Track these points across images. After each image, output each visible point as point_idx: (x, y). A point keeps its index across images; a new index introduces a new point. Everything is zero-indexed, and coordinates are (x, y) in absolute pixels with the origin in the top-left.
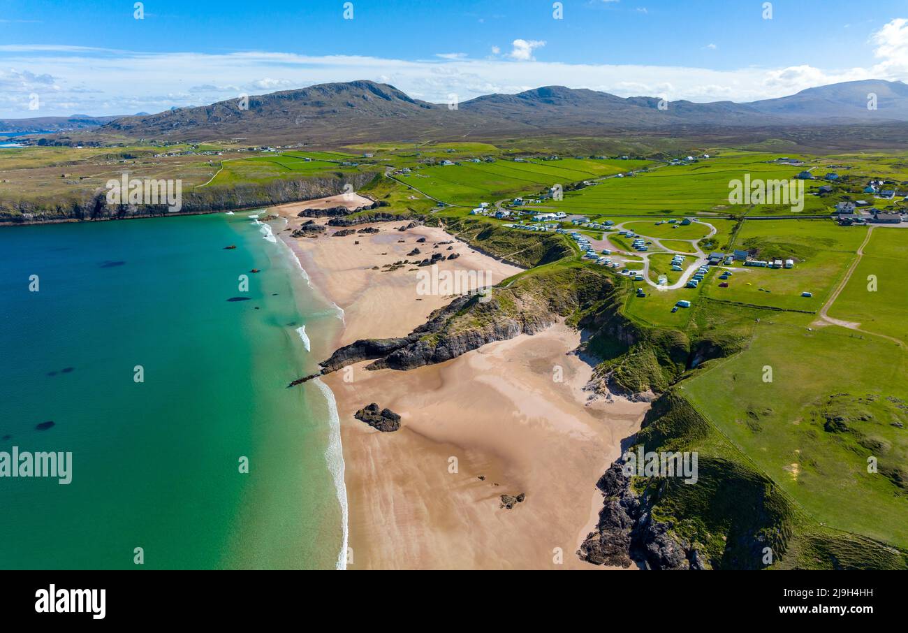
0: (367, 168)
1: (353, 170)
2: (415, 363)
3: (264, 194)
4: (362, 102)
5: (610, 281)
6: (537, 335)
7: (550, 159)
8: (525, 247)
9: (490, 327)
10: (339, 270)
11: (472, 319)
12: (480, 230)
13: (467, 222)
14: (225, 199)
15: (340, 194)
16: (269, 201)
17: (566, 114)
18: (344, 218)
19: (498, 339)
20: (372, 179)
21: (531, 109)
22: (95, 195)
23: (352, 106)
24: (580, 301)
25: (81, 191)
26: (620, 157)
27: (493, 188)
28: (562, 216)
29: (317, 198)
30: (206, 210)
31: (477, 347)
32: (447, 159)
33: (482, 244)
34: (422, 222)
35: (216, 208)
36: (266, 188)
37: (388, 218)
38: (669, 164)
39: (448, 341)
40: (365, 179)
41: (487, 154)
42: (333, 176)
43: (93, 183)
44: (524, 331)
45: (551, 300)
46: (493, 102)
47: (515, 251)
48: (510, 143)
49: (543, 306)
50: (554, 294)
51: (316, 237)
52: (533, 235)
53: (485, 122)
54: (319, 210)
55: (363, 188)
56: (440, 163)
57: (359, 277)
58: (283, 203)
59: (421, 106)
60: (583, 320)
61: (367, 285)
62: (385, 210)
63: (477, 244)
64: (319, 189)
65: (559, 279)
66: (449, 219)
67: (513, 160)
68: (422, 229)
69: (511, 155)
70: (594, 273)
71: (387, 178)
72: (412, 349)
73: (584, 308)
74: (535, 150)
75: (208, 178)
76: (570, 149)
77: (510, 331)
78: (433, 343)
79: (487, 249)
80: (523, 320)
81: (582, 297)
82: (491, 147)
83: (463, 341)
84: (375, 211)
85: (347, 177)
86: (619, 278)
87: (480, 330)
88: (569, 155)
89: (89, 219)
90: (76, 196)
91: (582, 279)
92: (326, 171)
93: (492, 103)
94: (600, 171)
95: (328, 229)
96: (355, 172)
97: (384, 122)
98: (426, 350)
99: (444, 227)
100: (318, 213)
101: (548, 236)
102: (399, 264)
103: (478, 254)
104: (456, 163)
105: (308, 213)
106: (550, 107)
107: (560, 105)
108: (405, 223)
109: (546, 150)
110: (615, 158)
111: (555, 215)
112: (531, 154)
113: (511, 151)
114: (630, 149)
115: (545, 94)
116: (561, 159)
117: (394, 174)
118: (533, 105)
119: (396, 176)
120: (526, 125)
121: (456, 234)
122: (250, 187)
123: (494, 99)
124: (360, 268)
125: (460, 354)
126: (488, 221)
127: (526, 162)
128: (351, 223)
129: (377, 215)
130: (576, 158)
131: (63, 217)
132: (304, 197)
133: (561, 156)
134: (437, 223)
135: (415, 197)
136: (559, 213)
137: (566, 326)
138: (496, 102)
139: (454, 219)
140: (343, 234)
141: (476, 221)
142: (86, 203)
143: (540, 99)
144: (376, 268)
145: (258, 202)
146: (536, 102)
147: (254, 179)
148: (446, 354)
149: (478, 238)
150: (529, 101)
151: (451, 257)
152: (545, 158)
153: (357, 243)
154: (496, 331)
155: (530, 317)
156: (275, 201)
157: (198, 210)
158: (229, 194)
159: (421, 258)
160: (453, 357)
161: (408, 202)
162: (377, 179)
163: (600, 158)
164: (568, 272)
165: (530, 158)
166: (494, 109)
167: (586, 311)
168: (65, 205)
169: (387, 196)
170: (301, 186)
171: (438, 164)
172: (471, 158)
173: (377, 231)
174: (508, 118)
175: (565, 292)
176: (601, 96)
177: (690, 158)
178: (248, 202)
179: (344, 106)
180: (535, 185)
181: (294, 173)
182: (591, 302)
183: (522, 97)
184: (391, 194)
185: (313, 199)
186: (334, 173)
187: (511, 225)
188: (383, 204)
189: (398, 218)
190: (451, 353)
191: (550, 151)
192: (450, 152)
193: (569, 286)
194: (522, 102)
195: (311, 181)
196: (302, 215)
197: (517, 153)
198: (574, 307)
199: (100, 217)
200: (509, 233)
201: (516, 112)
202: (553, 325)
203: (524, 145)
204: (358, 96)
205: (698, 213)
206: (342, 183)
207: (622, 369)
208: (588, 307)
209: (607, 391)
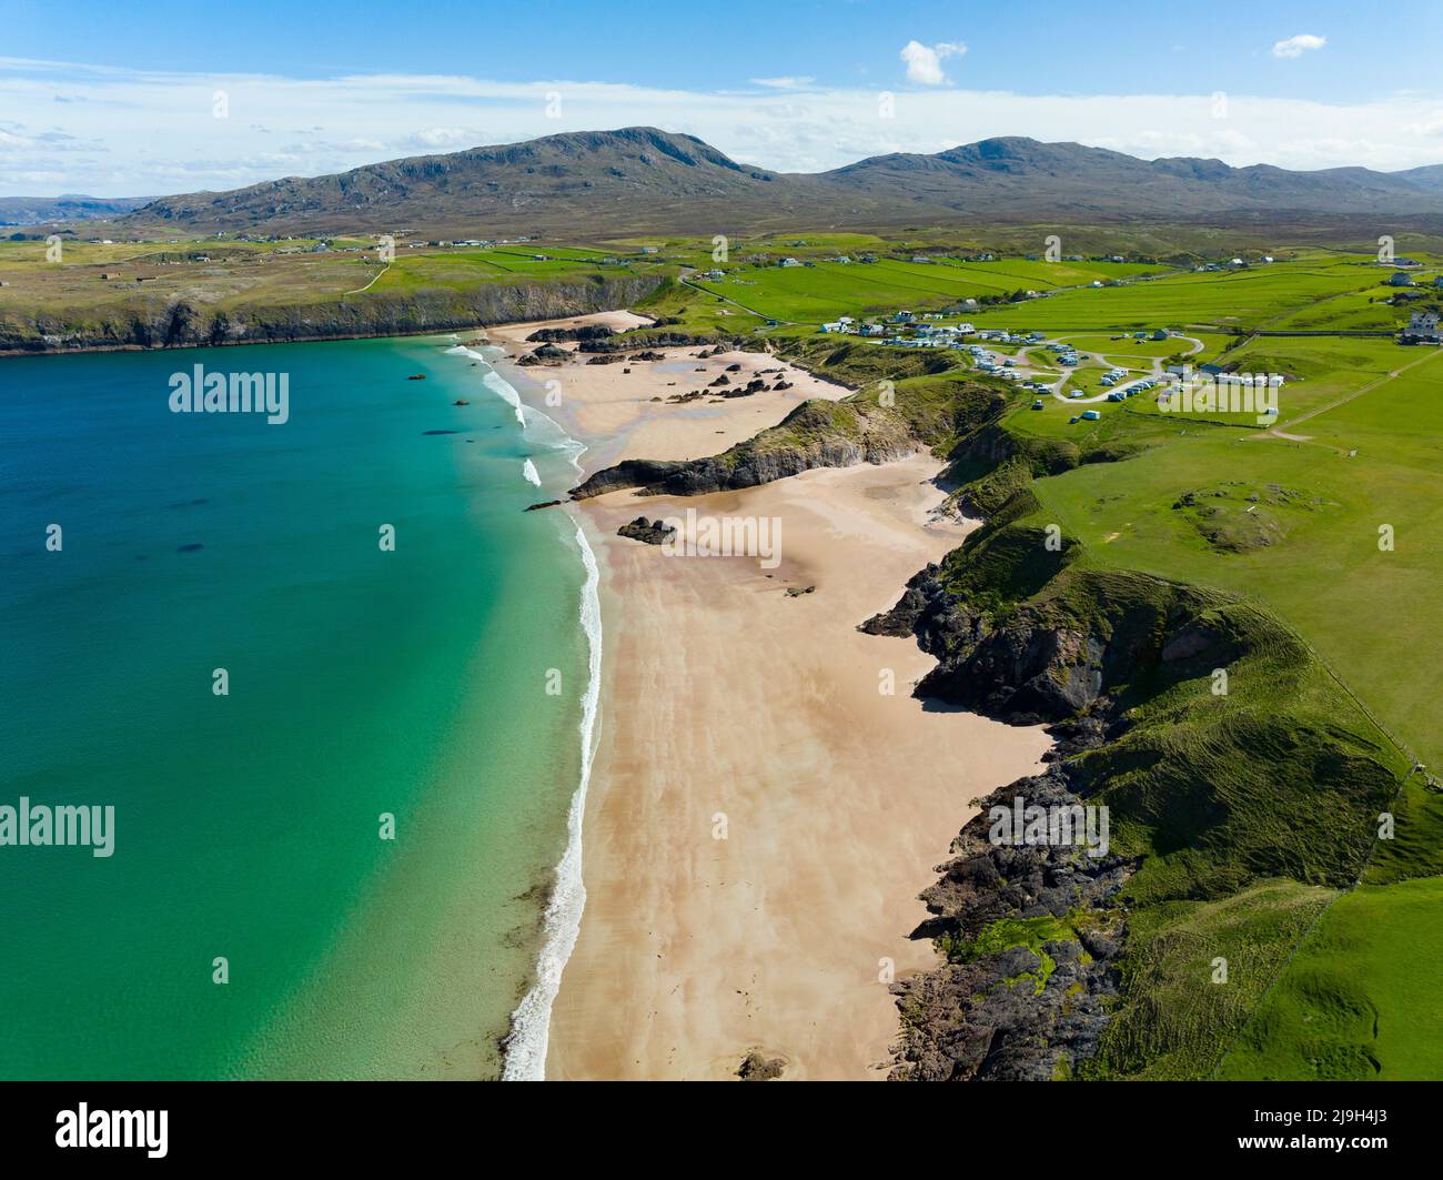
0: (647, 269)
1: (622, 272)
2: (704, 487)
3: (466, 307)
4: (638, 166)
5: (1002, 396)
6: (885, 465)
7: (977, 259)
9: (816, 448)
10: (597, 403)
11: (790, 435)
12: (830, 352)
13: (812, 342)
14: (397, 315)
15: (599, 311)
16: (475, 319)
17: (1032, 191)
18: (606, 341)
19: (826, 465)
20: (655, 287)
21: (967, 182)
22: (171, 305)
23: (619, 174)
24: (957, 424)
25: (144, 299)
26: (1108, 258)
27: (867, 300)
28: (967, 330)
29: (558, 317)
30: (366, 331)
31: (793, 472)
32: (791, 256)
33: (831, 370)
34: (738, 347)
35: (383, 329)
36: (469, 298)
37: (680, 341)
38: (1193, 270)
39: (751, 460)
40: (643, 287)
41: (861, 250)
42: (586, 280)
43: (163, 286)
44: (867, 459)
45: (914, 423)
46: (893, 168)
48: (909, 233)
49: (901, 429)
50: (920, 415)
51: (559, 365)
52: (911, 353)
53: (875, 204)
54: (562, 330)
55: (640, 302)
56: (777, 262)
57: (632, 410)
58: (500, 323)
59: (753, 176)
60: (956, 448)
61: (642, 418)
62: (677, 329)
63: (824, 370)
64: (561, 302)
65: (930, 395)
66: (783, 340)
67: (911, 260)
68: (736, 355)
69: (907, 252)
70: (982, 387)
71: (682, 286)
72: (702, 471)
73: (960, 434)
74: (952, 244)
75: (366, 281)
76: (1017, 243)
77: (845, 456)
78: (731, 463)
79: (837, 376)
80: (867, 444)
81: (960, 420)
82: (874, 239)
83: (774, 462)
84: (659, 330)
85: (609, 283)
86: (1016, 392)
87: (800, 450)
88: (1014, 253)
89: (160, 345)
90: (135, 307)
91: (964, 397)
92: (573, 273)
93: (889, 171)
94: (1066, 279)
95: (578, 356)
96: (624, 274)
97: (681, 205)
98: (721, 471)
99: (774, 352)
100: (561, 335)
101: (935, 353)
102: (694, 395)
103: (823, 384)
105: (544, 335)
106: (1001, 178)
107: (1022, 173)
108: (710, 348)
109: (972, 243)
110: (1099, 260)
111: (955, 329)
112: (944, 250)
113: (907, 245)
114: (1131, 245)
115: (992, 153)
116: (998, 259)
117: (695, 278)
118: (969, 174)
119: (698, 283)
121: (793, 361)
122: (441, 295)
123: (894, 163)
124: (631, 400)
125: (769, 481)
126: (845, 339)
127: (934, 263)
128: (618, 347)
129: (662, 337)
130: (1028, 258)
131: (114, 341)
132: (535, 314)
133: (999, 254)
134: (763, 345)
135: (729, 311)
136: (962, 326)
137: (931, 457)
138: (897, 169)
139: (791, 339)
140: (604, 362)
141: (827, 340)
142: (155, 319)
143: (984, 163)
144: (657, 399)
145: (457, 319)
146: (976, 168)
147: (449, 281)
148: (749, 477)
149: (827, 363)
150: (962, 167)
151: (780, 387)
152: (970, 257)
153: (627, 371)
154: (824, 453)
155: (877, 441)
156: (484, 319)
157: (351, 332)
158: (405, 306)
159: (730, 388)
160: (758, 483)
161: (714, 319)
162: (665, 287)
164: (944, 387)
165: (944, 257)
166: (893, 182)
167: (964, 438)
168: (118, 323)
169: (681, 312)
170: (530, 296)
171: (773, 265)
172: (835, 256)
173: (661, 357)
174: (919, 198)
175: (933, 415)
176: (1102, 156)
177: (1237, 261)
178: (438, 320)
179: (606, 174)
181: (516, 275)
182: (972, 425)
183: (949, 159)
184: (688, 307)
185: (550, 318)
186: (589, 276)
187: (880, 342)
188: (673, 322)
189: (698, 341)
190: (756, 477)
191: (979, 246)
192: (796, 246)
193: (943, 406)
194: (949, 168)
195: (548, 288)
196: (532, 338)
197: (918, 249)
198: (946, 433)
199: (180, 342)
200: (877, 352)
201: (936, 187)
202: (912, 456)
203: (934, 236)
204: (632, 157)
205: (1188, 326)
206: (603, 293)
207: (984, 488)
208: (967, 431)
209: (958, 513)
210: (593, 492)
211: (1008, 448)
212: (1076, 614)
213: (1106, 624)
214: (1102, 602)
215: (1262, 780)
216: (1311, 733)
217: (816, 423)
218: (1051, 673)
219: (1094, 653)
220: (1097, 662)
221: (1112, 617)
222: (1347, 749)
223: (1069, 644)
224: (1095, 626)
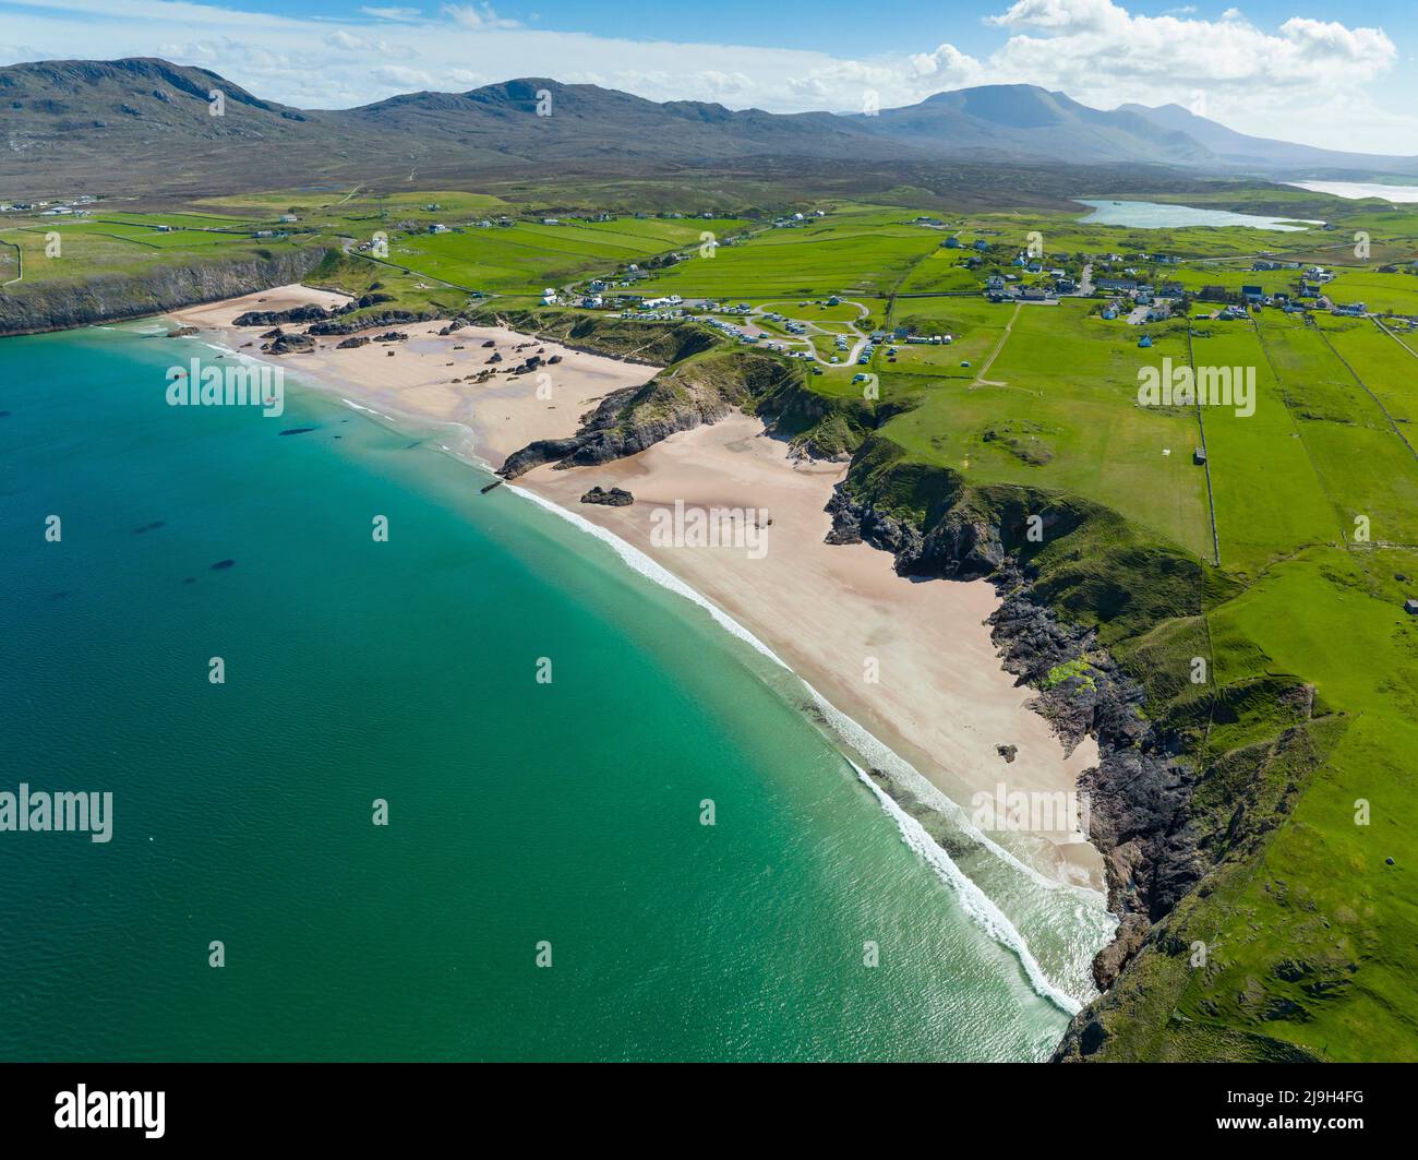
0: (308, 241)
2: (606, 457)
3: (143, 293)
4: (155, 104)
5: (779, 364)
6: (717, 425)
7: (597, 219)
8: (650, 340)
9: (672, 416)
10: (405, 388)
11: (653, 408)
12: (572, 325)
13: (544, 316)
15: (273, 287)
16: (156, 304)
17: (567, 134)
18: (329, 323)
19: (682, 429)
20: (321, 259)
21: (501, 123)
23: (134, 113)
24: (752, 388)
26: (700, 214)
28: (677, 301)
29: (235, 296)
30: (40, 325)
31: (663, 438)
32: (436, 222)
33: (583, 342)
34: (468, 321)
36: (143, 282)
37: (406, 318)
38: (775, 226)
39: (636, 431)
40: (309, 259)
42: (255, 256)
44: (703, 422)
45: (721, 389)
46: (423, 107)
47: (638, 347)
48: (522, 192)
49: (715, 395)
50: (723, 382)
52: (656, 326)
53: (425, 149)
54: (272, 313)
56: (427, 228)
58: (181, 306)
59: (284, 115)
60: (759, 407)
61: (466, 401)
62: (392, 306)
64: (235, 280)
65: (724, 366)
66: (511, 314)
67: (543, 221)
68: (475, 330)
69: (536, 213)
70: (759, 357)
71: (352, 258)
73: (757, 395)
74: (569, 205)
75: (12, 268)
76: (624, 203)
77: (691, 421)
78: (621, 436)
80: (701, 410)
81: (753, 385)
82: (496, 200)
83: (650, 432)
84: (372, 309)
85: (278, 257)
86: (789, 361)
87: (663, 420)
88: (625, 212)
91: (748, 365)
93: (423, 111)
94: (681, 237)
96: (286, 248)
97: (224, 150)
98: (616, 443)
99: (507, 325)
100: (271, 318)
102: (486, 374)
103: (585, 355)
104: (454, 230)
105: (253, 319)
109: (585, 204)
110: (694, 217)
111: (668, 300)
112: (566, 211)
113: (531, 206)
114: (711, 201)
115: (519, 94)
116: (615, 219)
118: (501, 115)
120: (500, 154)
121: (536, 333)
123: (425, 103)
124: (432, 383)
125: (650, 445)
126: (578, 312)
127: (564, 225)
128: (350, 328)
130: (636, 217)
132: (213, 294)
133: (613, 213)
134: (493, 320)
135: (426, 284)
136: (672, 297)
137: (743, 415)
138: (429, 108)
139: (518, 313)
140: (355, 345)
141: (558, 314)
143: (514, 103)
144: (456, 381)
145: (135, 306)
146: (505, 109)
148: (637, 445)
149: (573, 335)
150: (492, 106)
151: (553, 361)
152: (592, 218)
153: (391, 354)
154: (679, 420)
155: (706, 406)
158: (79, 294)
159: (510, 364)
160: (644, 448)
161: (420, 294)
162: (332, 259)
163: (673, 217)
164: (731, 358)
165: (567, 218)
166: (429, 122)
167: (760, 398)
169: (376, 286)
170: (205, 276)
171: (425, 232)
172: (474, 220)
173: (404, 337)
174: (463, 141)
175: (734, 379)
177: (799, 216)
178: (118, 307)
179: (117, 112)
180: (597, 261)
182: (763, 388)
183: (479, 99)
184: (380, 281)
185: (228, 298)
186: (254, 252)
188: (379, 299)
189: (423, 317)
190: (641, 445)
191: (593, 206)
192: (432, 210)
193: (735, 374)
194: (480, 107)
195: (220, 267)
196: (243, 322)
197: (543, 211)
198: (745, 396)
200: (620, 325)
201: (476, 129)
202: (731, 415)
203: (548, 196)
204: (142, 92)
205: (843, 291)
206: (273, 268)
207: (820, 436)
208: (762, 393)
209: (809, 457)
210: (520, 471)
211: (823, 407)
212: (980, 513)
213: (995, 515)
214: (991, 503)
215: (1140, 578)
216: (1153, 552)
217: (667, 397)
218: (978, 547)
219: (995, 534)
220: (997, 538)
221: (998, 511)
222: (1173, 556)
223: (982, 530)
224: (991, 518)
